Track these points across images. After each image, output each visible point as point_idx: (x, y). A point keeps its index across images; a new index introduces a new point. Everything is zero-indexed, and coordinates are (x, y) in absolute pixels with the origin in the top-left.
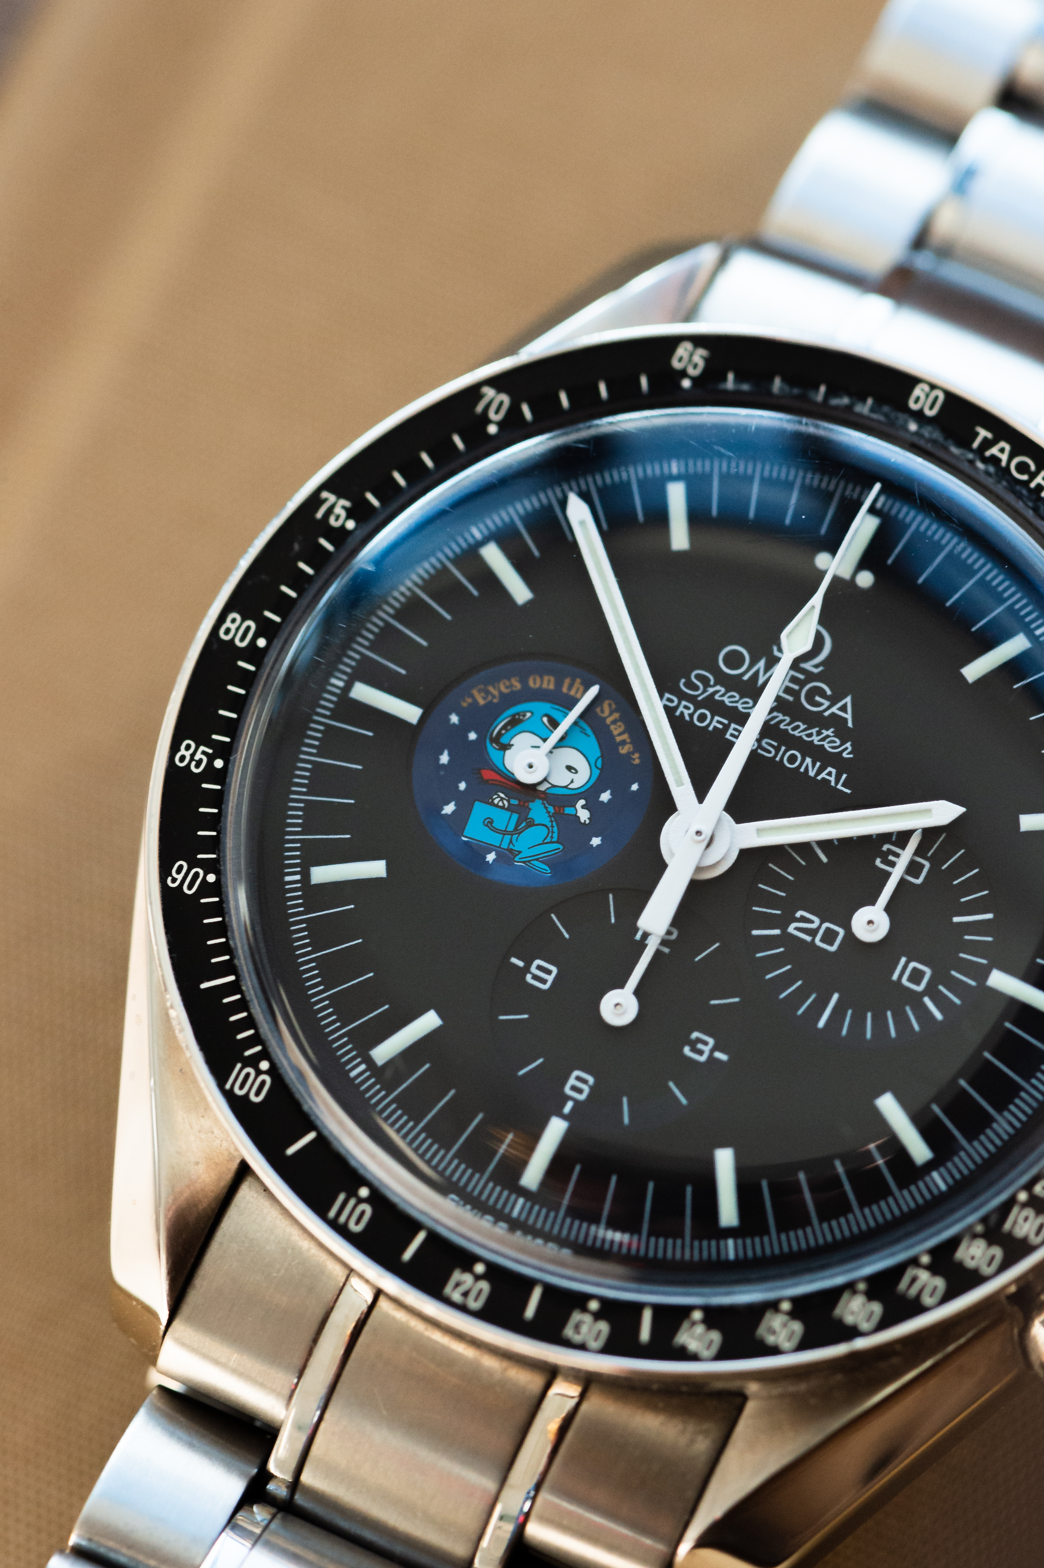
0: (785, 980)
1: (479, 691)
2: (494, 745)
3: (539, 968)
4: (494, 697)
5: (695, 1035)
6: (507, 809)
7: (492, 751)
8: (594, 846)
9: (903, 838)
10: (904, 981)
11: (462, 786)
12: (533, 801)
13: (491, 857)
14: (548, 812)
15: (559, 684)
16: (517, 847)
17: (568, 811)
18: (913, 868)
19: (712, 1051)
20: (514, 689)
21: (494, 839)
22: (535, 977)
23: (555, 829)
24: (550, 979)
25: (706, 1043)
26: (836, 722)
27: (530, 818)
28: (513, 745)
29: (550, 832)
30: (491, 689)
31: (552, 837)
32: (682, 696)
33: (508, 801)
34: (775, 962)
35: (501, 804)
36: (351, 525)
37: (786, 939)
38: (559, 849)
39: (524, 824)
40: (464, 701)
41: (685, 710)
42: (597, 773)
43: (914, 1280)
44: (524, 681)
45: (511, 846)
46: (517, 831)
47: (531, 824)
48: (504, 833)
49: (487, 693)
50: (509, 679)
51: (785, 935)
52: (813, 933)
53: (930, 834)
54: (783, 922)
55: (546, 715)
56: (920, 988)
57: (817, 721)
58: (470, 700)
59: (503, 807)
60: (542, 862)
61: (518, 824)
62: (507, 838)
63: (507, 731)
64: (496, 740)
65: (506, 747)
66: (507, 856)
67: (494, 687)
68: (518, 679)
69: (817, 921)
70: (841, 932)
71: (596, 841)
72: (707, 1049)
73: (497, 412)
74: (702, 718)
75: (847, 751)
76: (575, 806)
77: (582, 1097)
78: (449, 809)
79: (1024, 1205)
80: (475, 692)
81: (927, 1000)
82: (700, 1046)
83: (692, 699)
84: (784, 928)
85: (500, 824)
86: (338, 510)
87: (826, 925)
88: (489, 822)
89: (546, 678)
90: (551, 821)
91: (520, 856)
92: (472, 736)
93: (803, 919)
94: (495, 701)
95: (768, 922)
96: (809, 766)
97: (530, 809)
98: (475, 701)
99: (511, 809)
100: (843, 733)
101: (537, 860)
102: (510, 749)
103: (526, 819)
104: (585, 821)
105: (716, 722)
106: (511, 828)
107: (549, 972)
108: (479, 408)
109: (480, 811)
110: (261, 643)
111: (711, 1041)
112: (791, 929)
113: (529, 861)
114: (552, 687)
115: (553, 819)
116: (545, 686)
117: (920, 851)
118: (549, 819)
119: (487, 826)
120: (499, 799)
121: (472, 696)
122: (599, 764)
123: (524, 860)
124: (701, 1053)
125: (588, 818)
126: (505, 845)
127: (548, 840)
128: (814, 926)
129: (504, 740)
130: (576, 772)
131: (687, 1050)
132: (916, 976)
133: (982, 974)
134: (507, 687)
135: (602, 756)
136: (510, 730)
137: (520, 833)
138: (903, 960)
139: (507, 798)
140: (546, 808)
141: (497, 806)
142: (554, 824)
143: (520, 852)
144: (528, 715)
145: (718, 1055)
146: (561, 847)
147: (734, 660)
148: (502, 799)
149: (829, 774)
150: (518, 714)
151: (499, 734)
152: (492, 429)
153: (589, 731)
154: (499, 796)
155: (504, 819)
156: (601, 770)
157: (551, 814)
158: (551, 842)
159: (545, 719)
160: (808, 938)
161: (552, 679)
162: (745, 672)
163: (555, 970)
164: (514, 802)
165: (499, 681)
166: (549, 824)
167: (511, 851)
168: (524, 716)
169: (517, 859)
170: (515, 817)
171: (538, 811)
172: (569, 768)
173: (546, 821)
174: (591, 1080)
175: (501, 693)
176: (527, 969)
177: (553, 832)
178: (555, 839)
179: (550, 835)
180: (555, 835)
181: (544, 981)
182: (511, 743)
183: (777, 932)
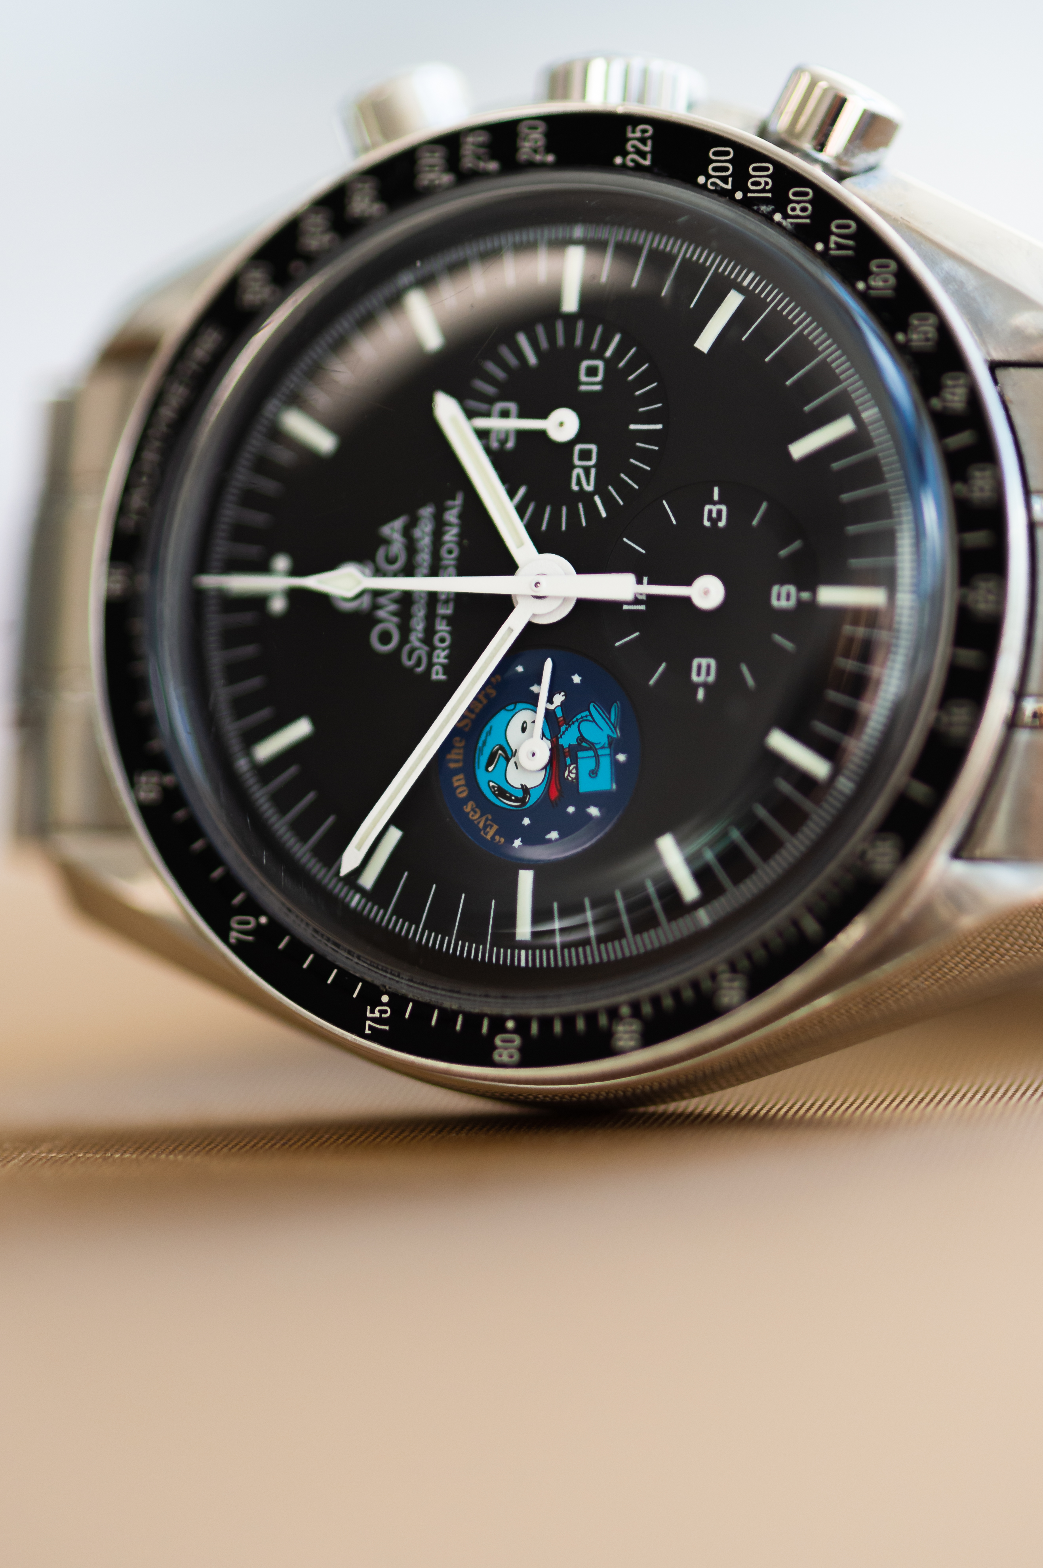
0: (634, 473)
1: (486, 834)
2: (527, 800)
3: (699, 674)
4: (487, 819)
5: (707, 523)
6: (576, 763)
7: (532, 800)
8: (581, 678)
9: (483, 435)
10: (599, 378)
11: (571, 809)
12: (562, 746)
13: (621, 757)
14: (567, 729)
15: (456, 772)
16: (604, 741)
17: (559, 714)
18: (505, 414)
19: (714, 503)
20: (474, 806)
21: (605, 762)
22: (708, 674)
23: (579, 717)
24: (704, 662)
25: (710, 512)
26: (407, 532)
27: (577, 741)
28: (522, 785)
29: (583, 720)
30: (481, 825)
31: (586, 716)
32: (430, 665)
33: (570, 766)
34: (622, 487)
35: (574, 771)
36: (385, 999)
37: (600, 489)
38: (594, 706)
39: (584, 744)
40: (499, 841)
41: (441, 656)
42: (520, 706)
43: (839, 246)
44: (465, 801)
45: (606, 745)
46: (592, 747)
47: (582, 738)
48: (597, 757)
49: (485, 827)
50: (468, 813)
51: (597, 491)
52: (587, 470)
53: (470, 414)
54: (586, 498)
55: (487, 770)
56: (600, 364)
57: (411, 548)
58: (497, 838)
59: (577, 768)
60: (610, 714)
61: (586, 749)
62: (600, 752)
63: (512, 795)
64: (522, 801)
65: (525, 790)
66: (615, 746)
67: (479, 823)
68: (465, 807)
69: (576, 472)
70: (578, 447)
71: (577, 679)
72: (714, 509)
73: (248, 923)
74: (442, 640)
75: (427, 512)
76: (554, 710)
77: (792, 589)
78: (594, 811)
79: (746, 190)
80: (489, 837)
81: (608, 353)
82: (714, 515)
83: (430, 655)
84: (591, 495)
85: (590, 764)
86: (377, 1015)
87: (576, 462)
88: (593, 774)
89: (456, 784)
90: (573, 723)
91: (611, 734)
92: (526, 821)
93: (579, 483)
94: (490, 817)
95: (591, 509)
96: (451, 535)
97: (570, 745)
98: (496, 833)
99: (575, 761)
100: (413, 522)
101: (609, 719)
102: (525, 785)
103: (579, 744)
104: (563, 696)
105: (442, 628)
106: (591, 753)
107: (699, 667)
108: (250, 938)
109: (587, 785)
110: (510, 1024)
111: (707, 508)
112: (590, 488)
113: (613, 725)
114: (461, 776)
115: (570, 723)
116: (463, 782)
117: (487, 414)
118: (572, 726)
119: (597, 774)
120: (571, 774)
121: (493, 838)
122: (511, 707)
123: (613, 729)
124: (719, 512)
125: (560, 694)
126: (607, 751)
127: (589, 718)
128: (581, 472)
129: (520, 794)
130: (525, 722)
131: (722, 524)
132: (592, 371)
133: (570, 320)
134: (475, 812)
135: (503, 708)
136: (509, 793)
137: (593, 744)
138: (583, 388)
139: (568, 768)
140: (564, 733)
141: (577, 774)
142: (575, 719)
143: (609, 736)
144: (491, 784)
145: (716, 497)
146: (592, 705)
147: (385, 638)
148: (570, 772)
149: (452, 516)
150: (494, 793)
151: (517, 800)
152: (263, 920)
153: (487, 729)
154: (568, 775)
155: (586, 762)
156: (515, 703)
157: (567, 726)
158: (591, 715)
159: (490, 769)
160: (593, 472)
161: (455, 778)
162: (391, 624)
163: (696, 662)
164: (568, 761)
165: (473, 821)
166: (576, 724)
167: (610, 744)
168: (493, 787)
169: (615, 736)
170: (580, 754)
171: (568, 739)
172: (524, 730)
173: (574, 727)
174: (775, 589)
175: (481, 816)
176: (705, 685)
177: (582, 717)
178: (587, 713)
179: (585, 718)
180: (584, 714)
181: (709, 667)
182: (520, 787)
183: (597, 499)
